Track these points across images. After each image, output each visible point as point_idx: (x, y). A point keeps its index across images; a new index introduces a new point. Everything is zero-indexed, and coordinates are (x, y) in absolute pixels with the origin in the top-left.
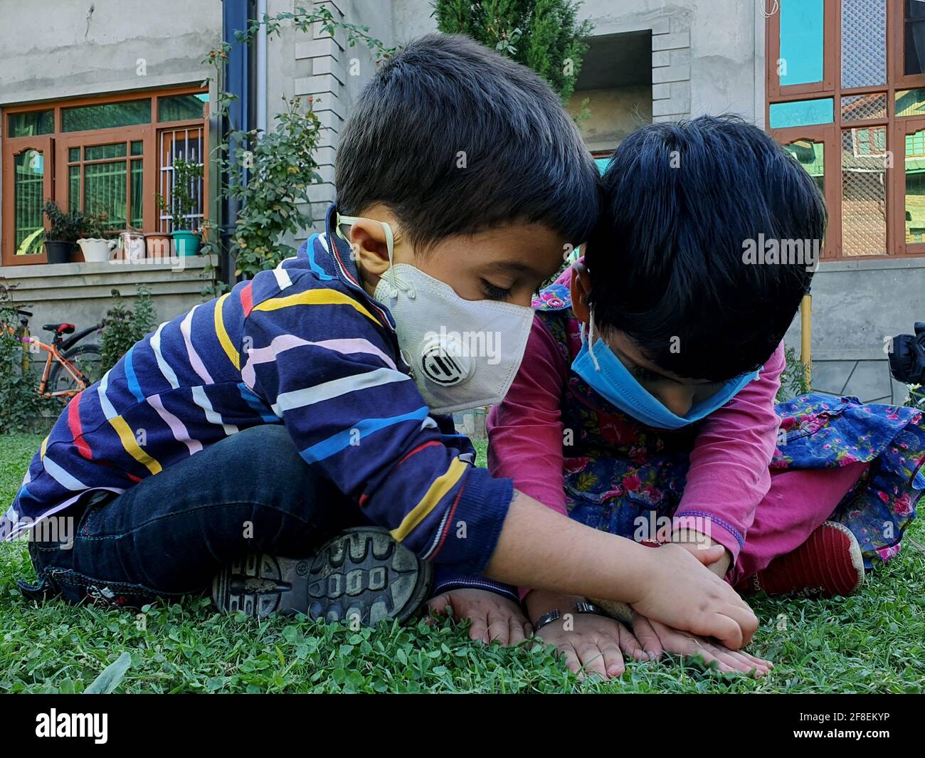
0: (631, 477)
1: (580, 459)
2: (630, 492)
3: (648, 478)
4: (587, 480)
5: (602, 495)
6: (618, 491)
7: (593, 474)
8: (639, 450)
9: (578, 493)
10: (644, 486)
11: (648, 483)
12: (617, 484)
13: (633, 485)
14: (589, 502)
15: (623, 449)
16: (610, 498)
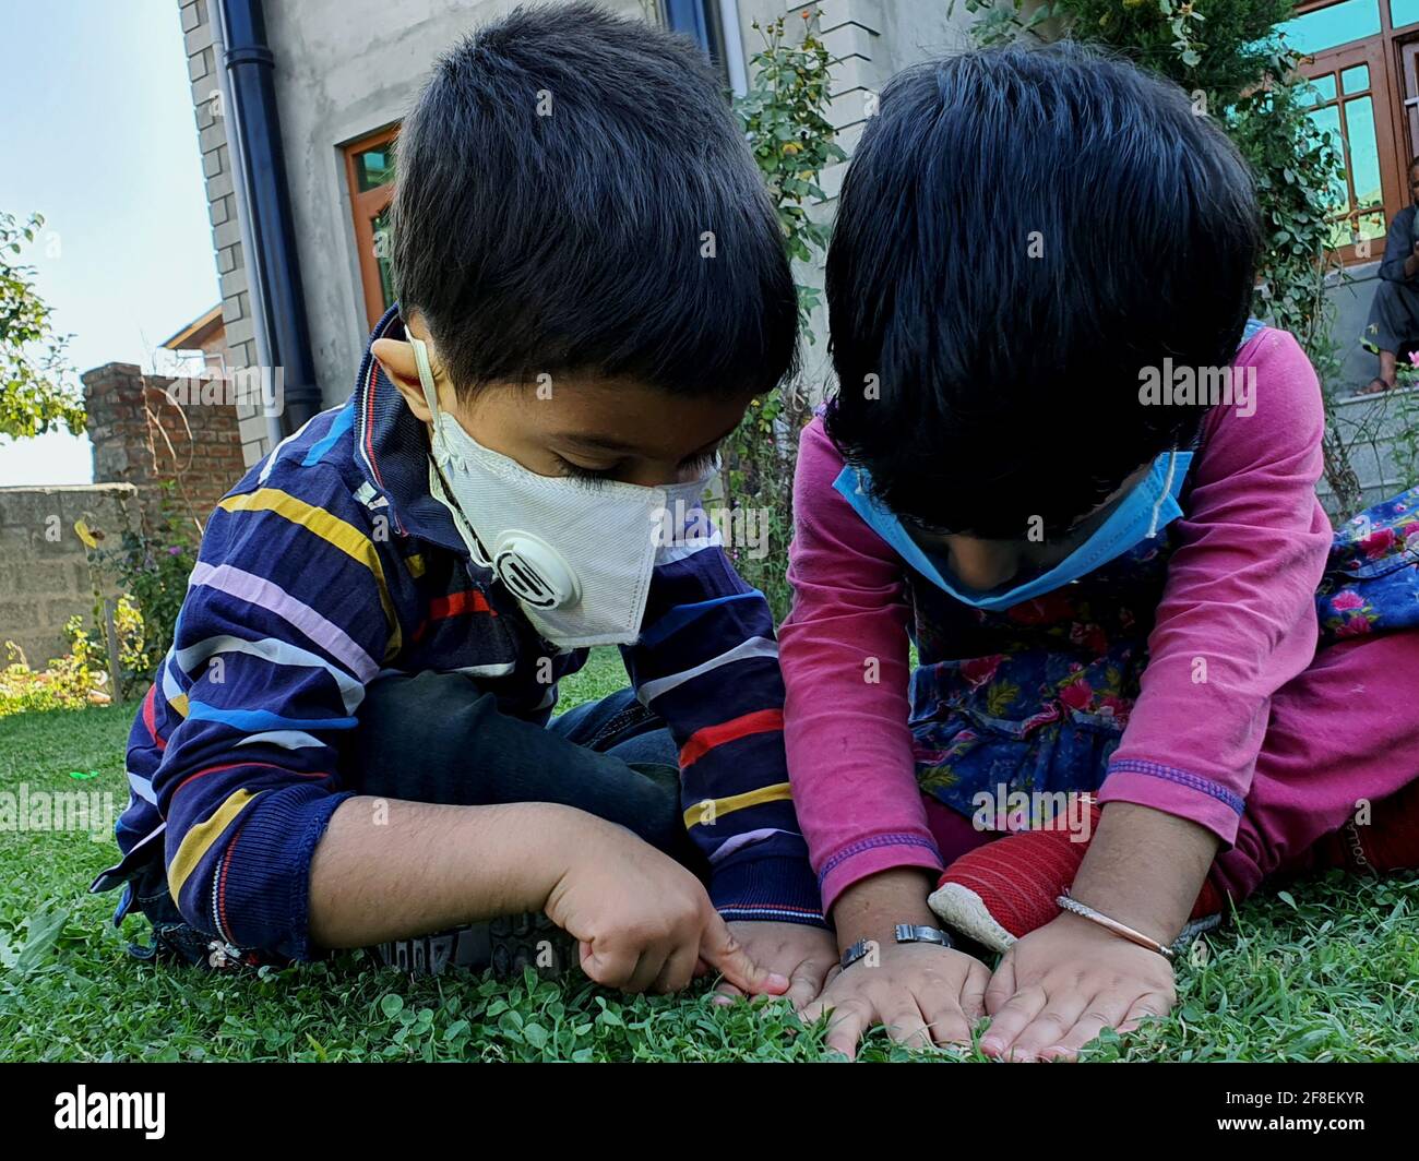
0: (1073, 685)
1: (986, 659)
2: (1076, 712)
3: (1106, 684)
4: (999, 693)
5: (1024, 724)
6: (1053, 713)
7: (1009, 682)
8: (1088, 628)
9: (987, 721)
10: (1100, 700)
11: (1107, 691)
12: (1049, 700)
13: (1078, 698)
14: (1005, 737)
15: (1056, 631)
16: (1038, 728)
